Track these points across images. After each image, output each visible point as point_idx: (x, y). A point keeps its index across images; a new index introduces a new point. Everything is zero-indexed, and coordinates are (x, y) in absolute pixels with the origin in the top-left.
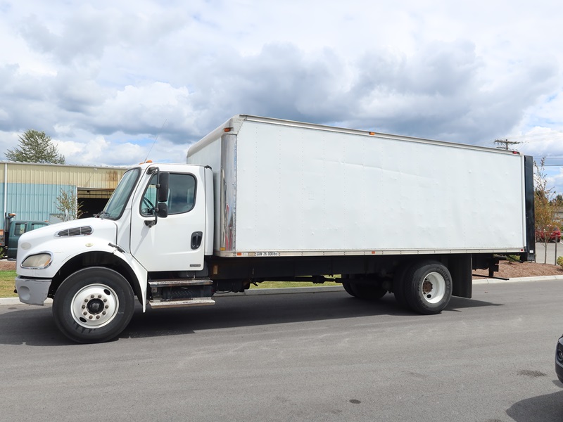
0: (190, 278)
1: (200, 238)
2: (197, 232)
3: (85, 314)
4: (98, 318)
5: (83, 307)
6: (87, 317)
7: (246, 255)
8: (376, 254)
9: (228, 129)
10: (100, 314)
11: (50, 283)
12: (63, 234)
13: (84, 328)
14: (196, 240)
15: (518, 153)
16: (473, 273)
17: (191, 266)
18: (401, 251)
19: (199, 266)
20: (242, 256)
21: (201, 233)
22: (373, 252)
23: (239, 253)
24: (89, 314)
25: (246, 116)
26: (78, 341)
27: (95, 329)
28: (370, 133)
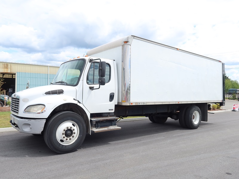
0: (107, 116)
1: (113, 96)
2: (112, 93)
3: (64, 137)
4: (70, 139)
5: (63, 134)
6: (65, 139)
7: (134, 104)
8: (180, 103)
9: (126, 42)
10: (71, 137)
11: (45, 121)
12: (48, 93)
13: (63, 145)
14: (112, 97)
15: (221, 62)
16: (208, 112)
17: (109, 110)
18: (181, 102)
19: (112, 110)
20: (133, 105)
21: (114, 93)
22: (178, 102)
23: (132, 104)
24: (66, 138)
25: (134, 36)
26: (60, 153)
27: (68, 145)
28: (177, 49)
